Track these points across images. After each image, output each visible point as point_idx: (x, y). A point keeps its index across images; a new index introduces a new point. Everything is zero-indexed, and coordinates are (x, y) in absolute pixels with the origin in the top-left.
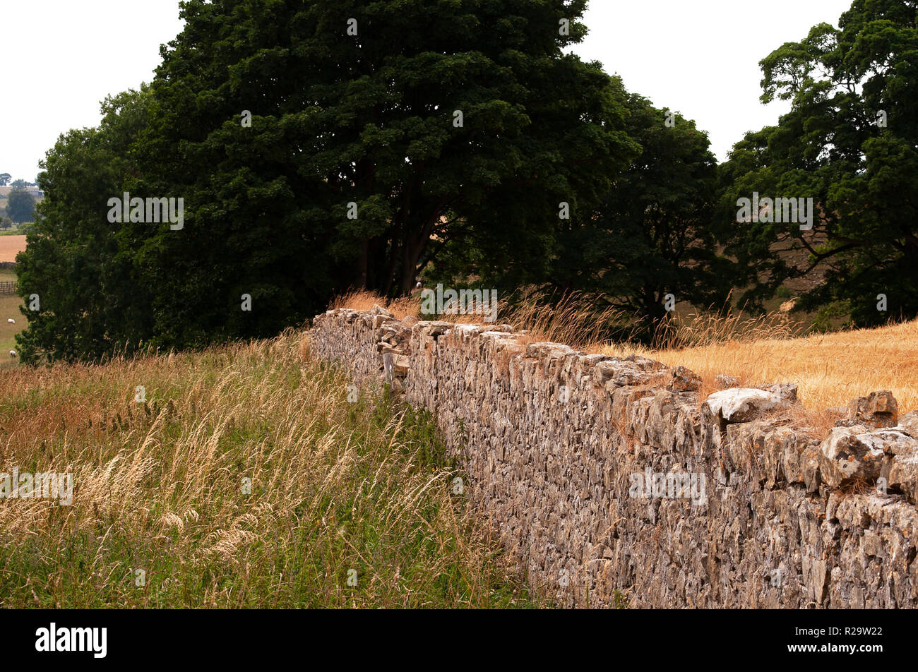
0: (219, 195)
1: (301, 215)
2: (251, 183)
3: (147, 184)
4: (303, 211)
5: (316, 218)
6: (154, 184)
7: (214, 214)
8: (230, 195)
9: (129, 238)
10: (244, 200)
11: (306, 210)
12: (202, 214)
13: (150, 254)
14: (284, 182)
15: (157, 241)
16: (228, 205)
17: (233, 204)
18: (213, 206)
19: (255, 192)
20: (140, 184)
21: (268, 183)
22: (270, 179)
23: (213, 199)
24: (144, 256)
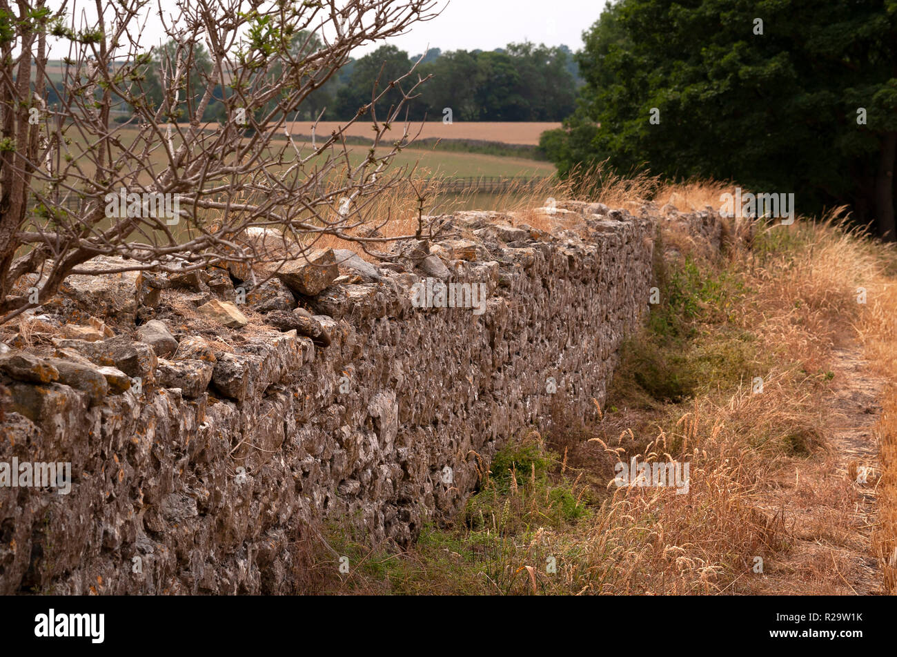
0: (710, 72)
1: (805, 98)
2: (746, 61)
3: (635, 57)
4: (808, 95)
5: (823, 104)
6: (643, 57)
7: (703, 97)
8: (721, 74)
9: (611, 121)
10: (736, 81)
11: (812, 93)
12: (689, 96)
13: (630, 138)
14: (785, 60)
15: (638, 124)
16: (719, 86)
17: (725, 85)
18: (702, 86)
19: (748, 72)
20: (625, 56)
21: (766, 60)
22: (770, 57)
23: (704, 77)
24: (622, 140)
